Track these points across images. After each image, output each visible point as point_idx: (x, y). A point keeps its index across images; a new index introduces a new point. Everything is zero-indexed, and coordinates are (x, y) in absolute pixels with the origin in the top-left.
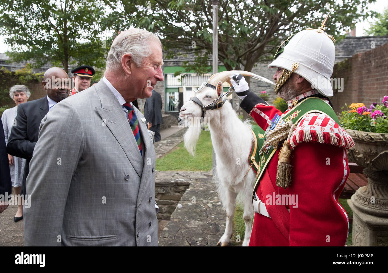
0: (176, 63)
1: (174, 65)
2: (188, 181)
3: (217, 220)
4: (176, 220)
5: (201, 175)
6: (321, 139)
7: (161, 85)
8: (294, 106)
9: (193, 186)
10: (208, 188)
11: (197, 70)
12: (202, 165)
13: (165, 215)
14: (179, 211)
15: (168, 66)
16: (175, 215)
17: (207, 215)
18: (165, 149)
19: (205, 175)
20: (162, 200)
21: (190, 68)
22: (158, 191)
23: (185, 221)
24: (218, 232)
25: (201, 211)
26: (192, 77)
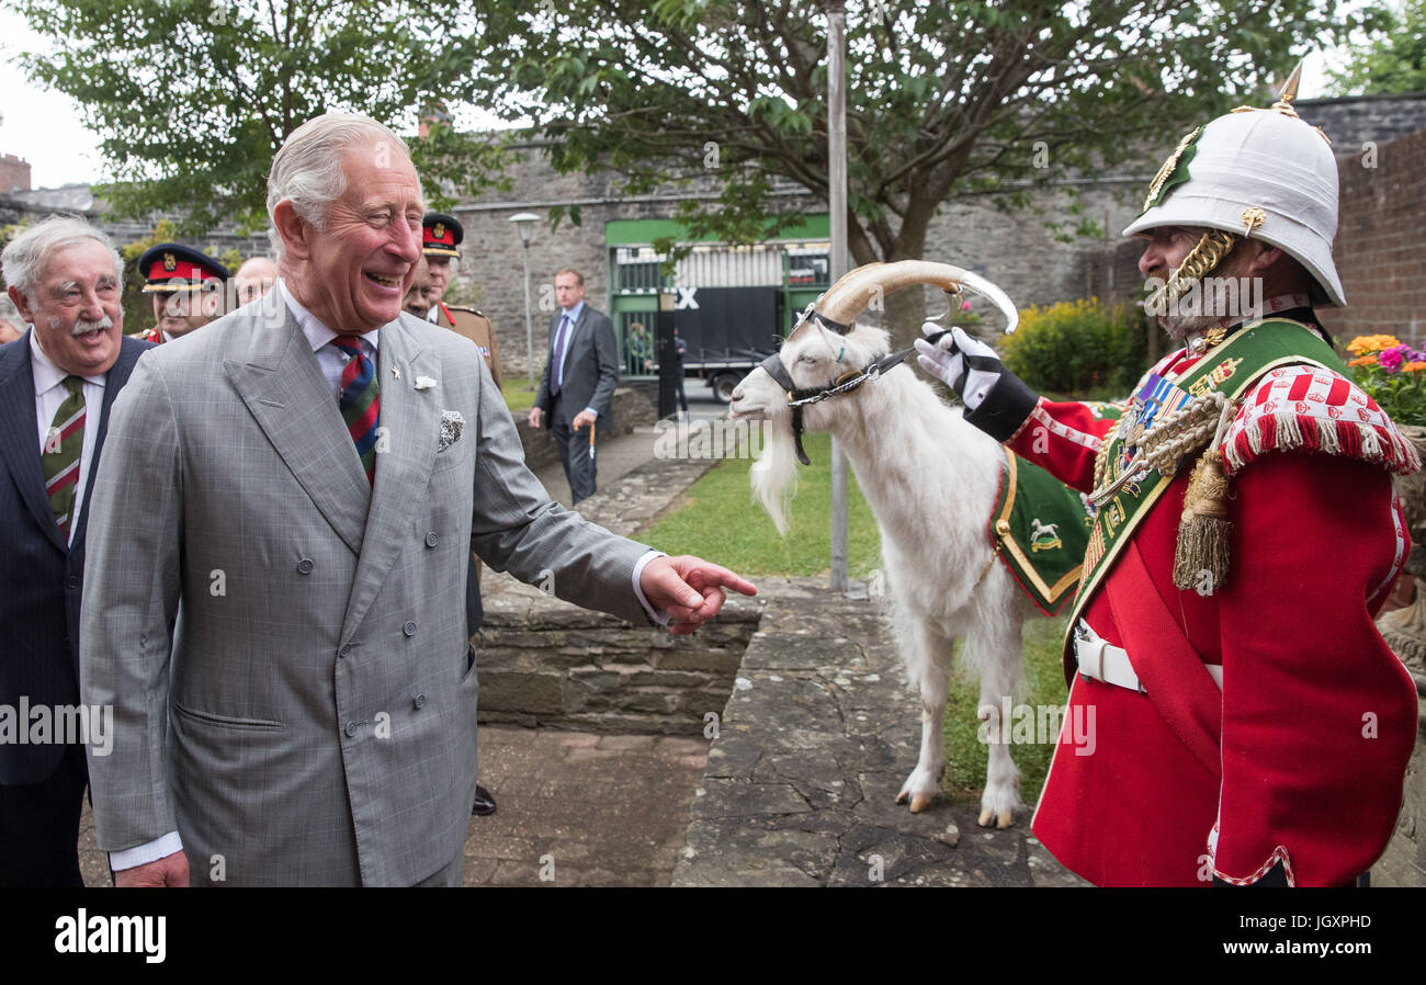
0: (648, 207)
1: (642, 214)
2: (753, 608)
3: (879, 730)
4: (743, 728)
5: (792, 588)
6: (1331, 441)
7: (595, 286)
8: (1213, 346)
9: (772, 623)
10: (824, 628)
11: (728, 233)
12: (787, 555)
13: (673, 720)
14: (746, 699)
15: (620, 219)
16: (735, 711)
17: (840, 714)
18: (647, 505)
19: (805, 589)
20: (664, 672)
21: (705, 224)
22: (650, 641)
23: (774, 731)
24: (892, 766)
25: (818, 702)
26: (696, 255)
